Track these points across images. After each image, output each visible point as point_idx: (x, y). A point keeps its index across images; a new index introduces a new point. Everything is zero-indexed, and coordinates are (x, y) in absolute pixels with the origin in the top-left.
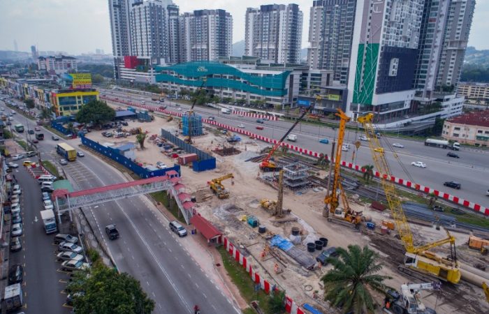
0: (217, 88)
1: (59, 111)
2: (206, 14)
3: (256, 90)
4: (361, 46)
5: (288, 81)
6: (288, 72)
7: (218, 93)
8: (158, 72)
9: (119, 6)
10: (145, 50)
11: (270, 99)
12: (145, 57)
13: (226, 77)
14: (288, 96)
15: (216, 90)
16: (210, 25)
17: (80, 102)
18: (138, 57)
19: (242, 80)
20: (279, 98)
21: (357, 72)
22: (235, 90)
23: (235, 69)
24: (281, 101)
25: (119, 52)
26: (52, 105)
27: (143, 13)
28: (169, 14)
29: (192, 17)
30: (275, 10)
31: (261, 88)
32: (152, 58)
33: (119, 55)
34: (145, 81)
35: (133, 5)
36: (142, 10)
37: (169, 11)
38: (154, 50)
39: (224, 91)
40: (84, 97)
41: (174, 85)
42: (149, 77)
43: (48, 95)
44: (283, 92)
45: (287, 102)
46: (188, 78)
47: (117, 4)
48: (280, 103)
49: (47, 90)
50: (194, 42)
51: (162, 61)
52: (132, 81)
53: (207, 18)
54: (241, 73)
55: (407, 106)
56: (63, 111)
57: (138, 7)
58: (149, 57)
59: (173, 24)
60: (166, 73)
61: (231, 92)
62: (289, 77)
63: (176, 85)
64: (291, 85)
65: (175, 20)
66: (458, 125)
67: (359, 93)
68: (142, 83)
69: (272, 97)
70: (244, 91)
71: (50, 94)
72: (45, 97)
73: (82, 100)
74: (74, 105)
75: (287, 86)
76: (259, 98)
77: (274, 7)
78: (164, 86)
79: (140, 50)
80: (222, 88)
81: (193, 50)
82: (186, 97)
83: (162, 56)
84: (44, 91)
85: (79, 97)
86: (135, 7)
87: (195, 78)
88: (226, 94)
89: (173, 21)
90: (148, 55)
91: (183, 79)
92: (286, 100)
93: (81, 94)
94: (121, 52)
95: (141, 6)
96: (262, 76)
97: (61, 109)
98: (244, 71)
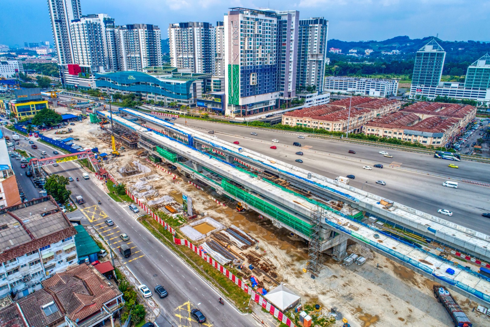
0: (143, 92)
1: (18, 116)
2: (136, 28)
3: (170, 94)
4: (230, 65)
5: (192, 88)
6: (191, 82)
7: (144, 96)
8: (97, 79)
9: (60, 21)
10: (86, 60)
11: (180, 101)
12: (86, 66)
13: (149, 84)
14: (193, 98)
15: (144, 94)
16: (140, 37)
17: (33, 109)
18: (80, 66)
19: (161, 87)
20: (186, 101)
21: (229, 83)
22: (156, 94)
23: (155, 78)
24: (188, 102)
25: (63, 60)
26: (12, 112)
27: (81, 29)
28: (106, 27)
29: (125, 30)
30: (191, 27)
31: (174, 93)
32: (92, 67)
33: (63, 63)
34: (87, 86)
35: (72, 21)
36: (81, 26)
37: (105, 24)
38: (93, 60)
39: (149, 95)
40: (36, 105)
41: (111, 89)
42: (91, 83)
43: (7, 105)
44: (188, 96)
45: (193, 103)
46: (122, 84)
47: (58, 19)
48: (187, 104)
49: (7, 101)
50: (128, 51)
51: (102, 68)
52: (76, 85)
53: (138, 31)
54: (159, 81)
55: (273, 104)
56: (21, 116)
57: (77, 23)
58: (90, 66)
59: (110, 35)
60: (104, 79)
61: (154, 96)
62: (192, 85)
63: (113, 90)
64: (195, 90)
65: (111, 32)
66: (288, 117)
67: (232, 97)
68: (85, 88)
69: (181, 100)
70: (163, 95)
71: (10, 104)
72: (5, 106)
73: (35, 107)
74: (30, 112)
75: (191, 92)
76: (173, 100)
77: (190, 25)
78: (104, 90)
79: (81, 60)
80: (147, 93)
81: (128, 57)
82: (119, 100)
83: (100, 65)
84: (4, 101)
85: (33, 106)
86: (74, 23)
87: (127, 85)
88: (150, 97)
89: (109, 33)
90: (88, 64)
91: (118, 85)
92: (191, 102)
93: (34, 103)
94: (65, 61)
95: (79, 23)
96: (173, 84)
97: (19, 115)
98: (161, 80)
